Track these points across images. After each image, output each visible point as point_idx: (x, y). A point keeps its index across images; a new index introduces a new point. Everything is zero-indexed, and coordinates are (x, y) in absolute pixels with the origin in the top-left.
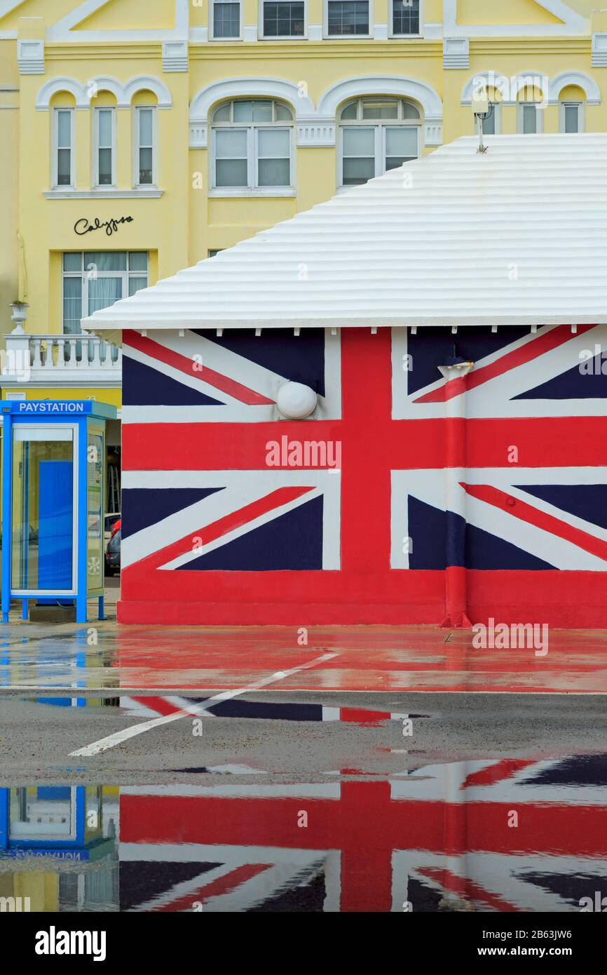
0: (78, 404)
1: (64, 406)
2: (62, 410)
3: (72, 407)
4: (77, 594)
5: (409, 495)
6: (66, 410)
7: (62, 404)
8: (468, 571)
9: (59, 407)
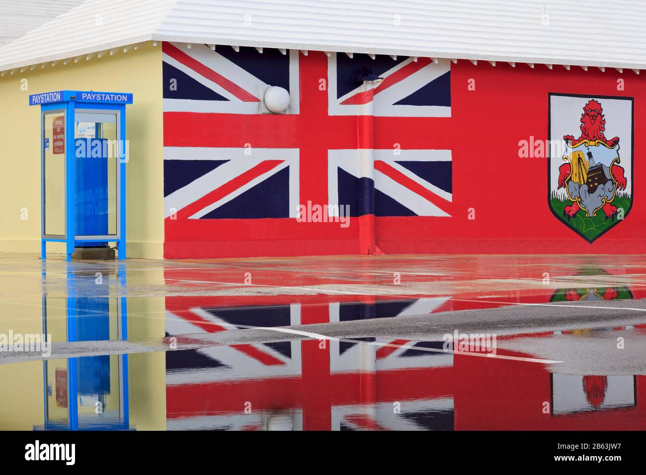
0: (123, 96)
1: (114, 97)
2: (112, 100)
3: (119, 98)
4: (120, 238)
5: (338, 167)
6: (115, 100)
7: (112, 96)
8: (376, 217)
9: (110, 97)
